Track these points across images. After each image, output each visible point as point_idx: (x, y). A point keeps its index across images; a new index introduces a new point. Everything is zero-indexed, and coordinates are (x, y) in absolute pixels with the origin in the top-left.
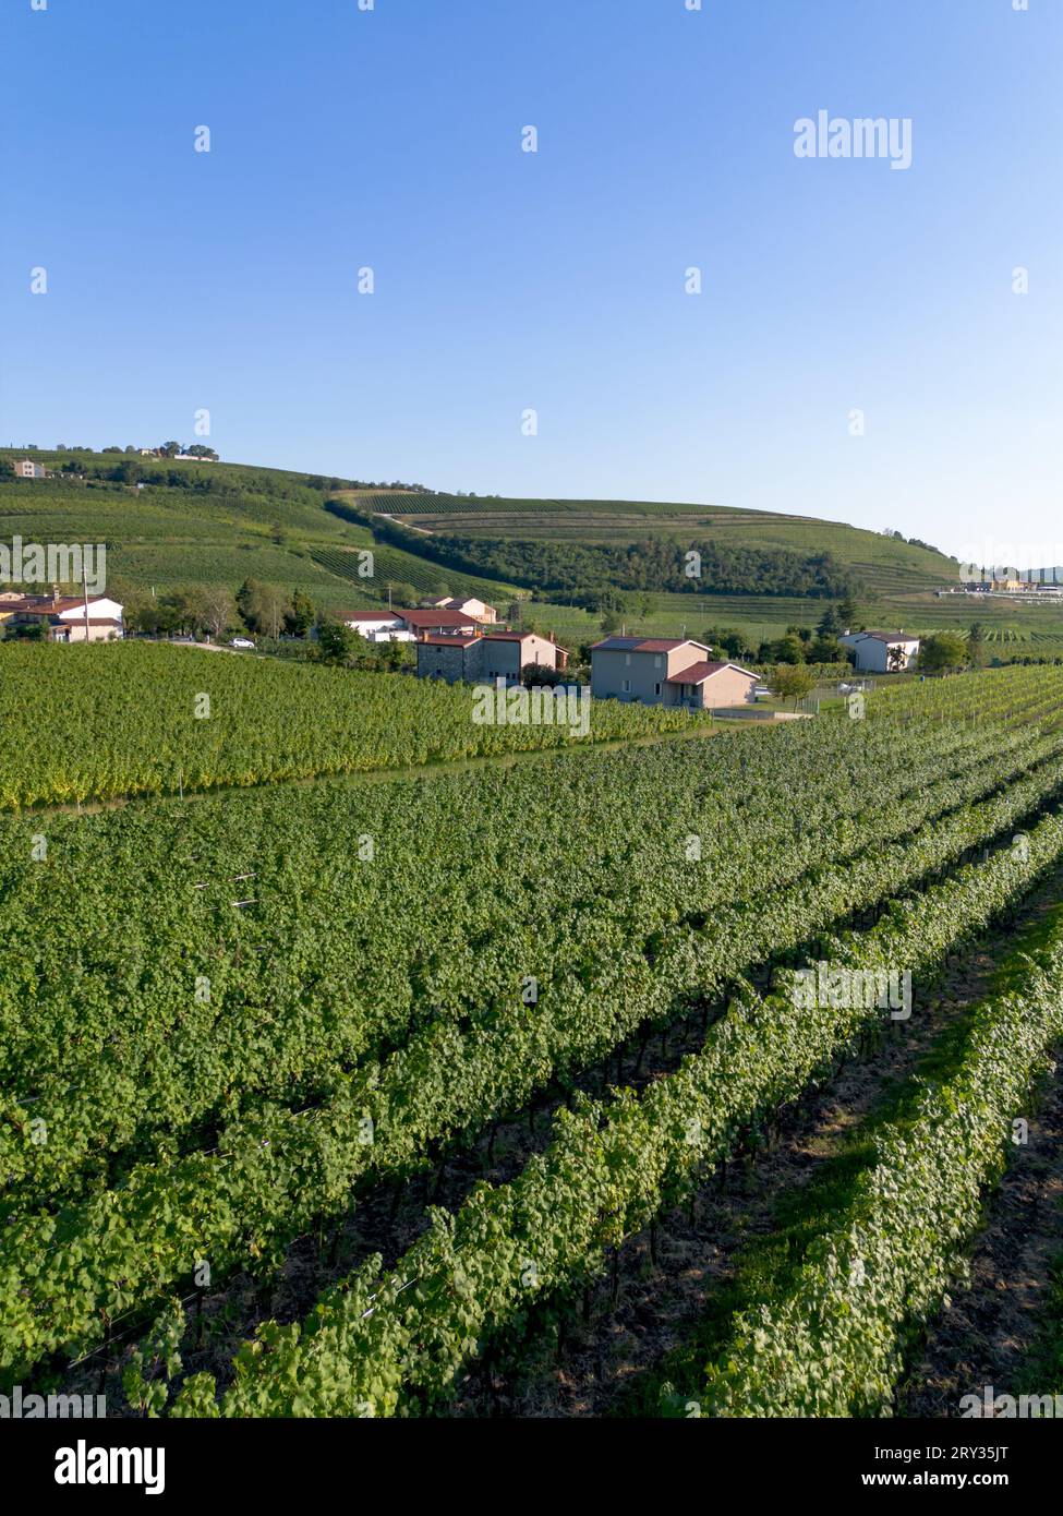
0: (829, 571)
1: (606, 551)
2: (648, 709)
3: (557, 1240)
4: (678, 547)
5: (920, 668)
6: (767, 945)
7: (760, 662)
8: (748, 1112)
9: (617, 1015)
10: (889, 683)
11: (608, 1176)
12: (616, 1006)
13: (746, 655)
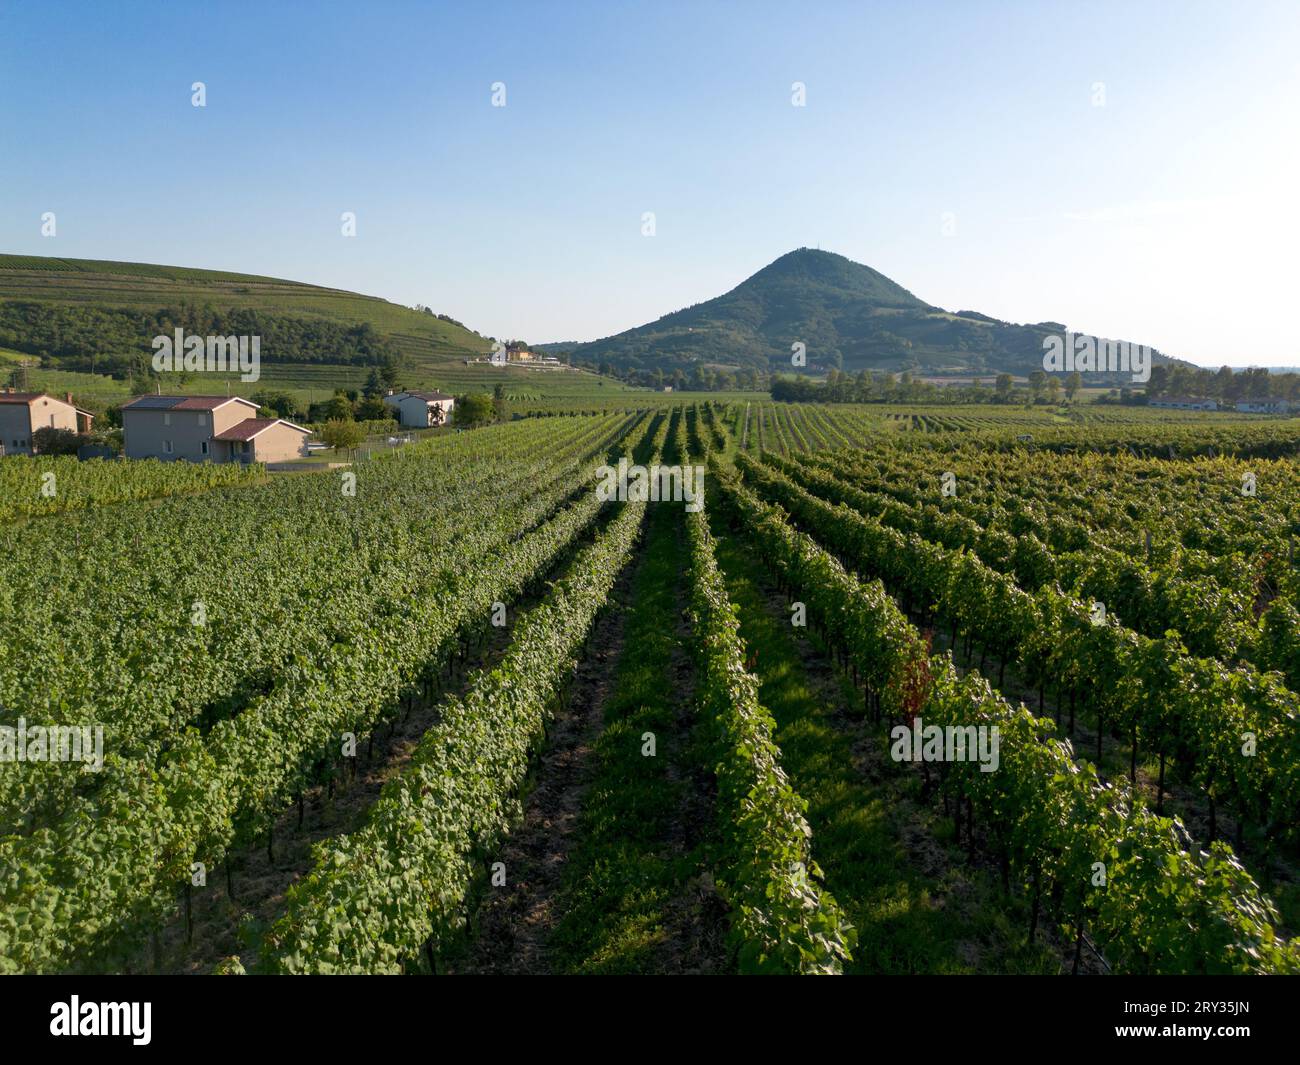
0: (370, 341)
1: (131, 315)
2: (196, 467)
3: (114, 881)
4: (214, 314)
5: (456, 423)
6: (333, 628)
7: (310, 422)
8: (322, 746)
9: (175, 704)
10: (431, 435)
11: (172, 816)
12: (173, 693)
13: (297, 417)
